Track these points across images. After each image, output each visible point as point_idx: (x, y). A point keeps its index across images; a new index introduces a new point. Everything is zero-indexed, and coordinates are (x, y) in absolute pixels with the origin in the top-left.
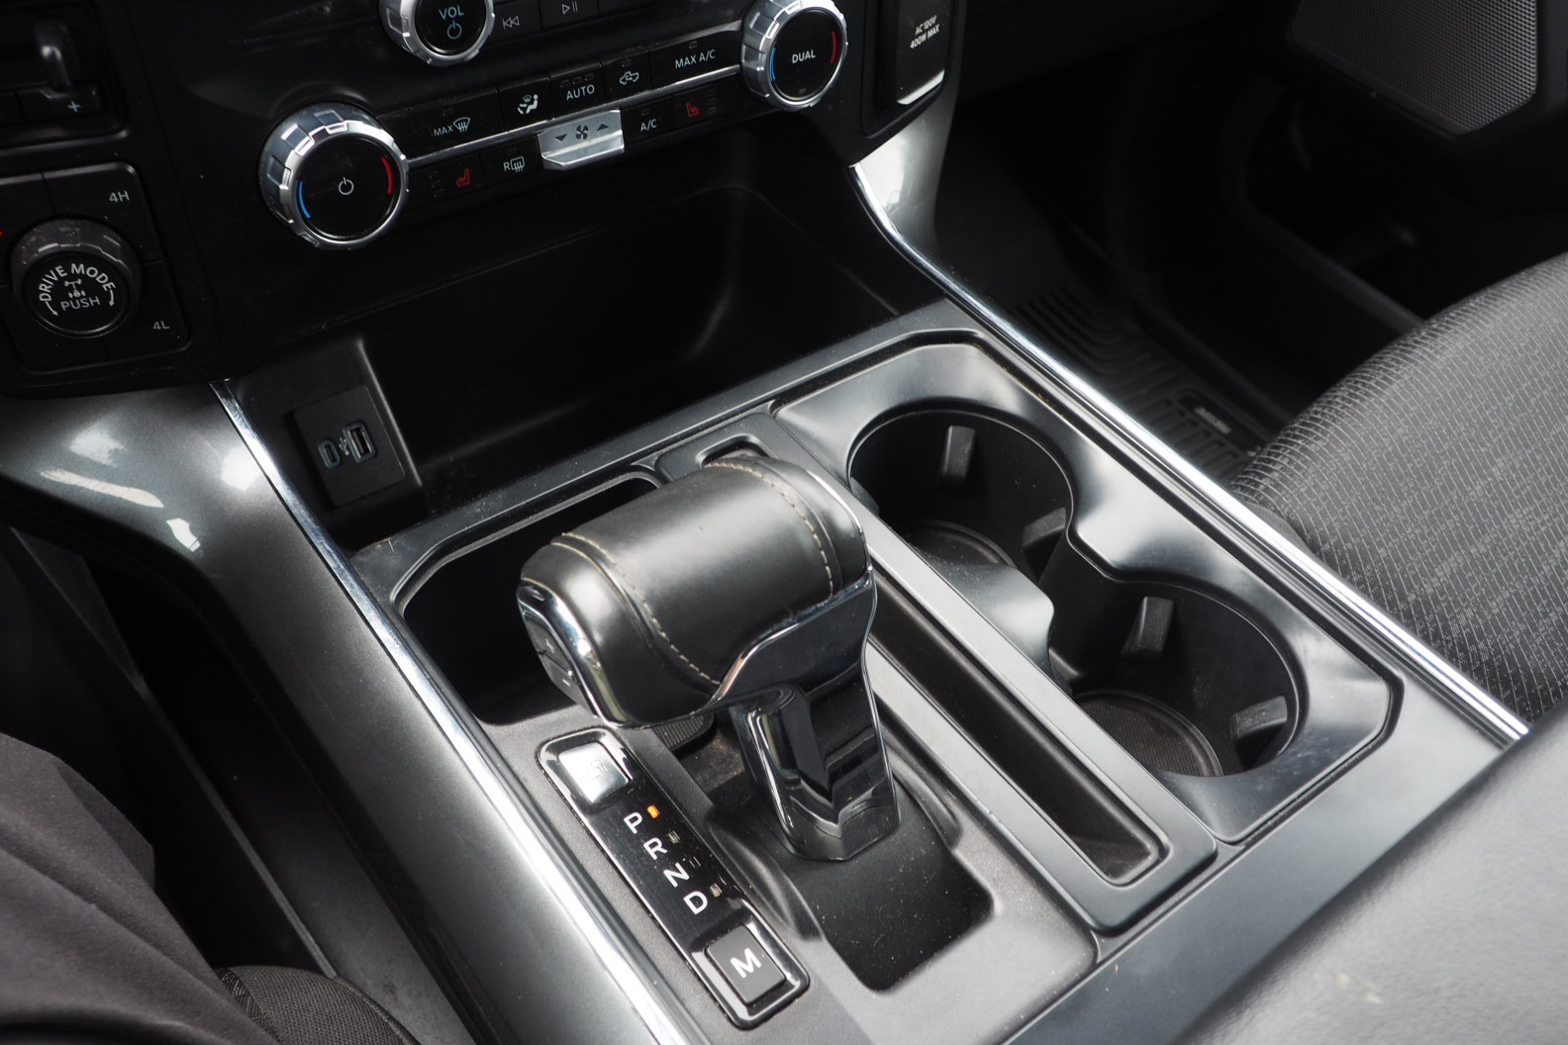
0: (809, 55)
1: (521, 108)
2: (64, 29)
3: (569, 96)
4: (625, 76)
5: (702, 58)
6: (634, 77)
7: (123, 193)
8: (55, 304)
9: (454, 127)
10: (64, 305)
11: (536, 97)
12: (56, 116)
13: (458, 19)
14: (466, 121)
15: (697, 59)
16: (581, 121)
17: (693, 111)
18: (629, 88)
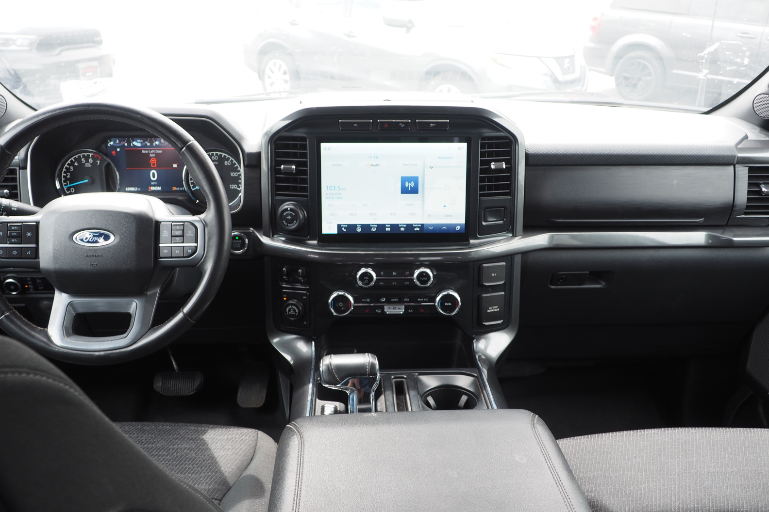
0: (450, 304)
1: (381, 300)
2: (304, 269)
3: (392, 300)
4: (406, 299)
5: (425, 300)
6: (408, 300)
7: (305, 297)
8: (288, 312)
9: (366, 300)
10: (290, 313)
11: (384, 299)
12: (299, 282)
13: (367, 279)
14: (369, 299)
16: (395, 306)
17: (422, 311)
18: (406, 302)
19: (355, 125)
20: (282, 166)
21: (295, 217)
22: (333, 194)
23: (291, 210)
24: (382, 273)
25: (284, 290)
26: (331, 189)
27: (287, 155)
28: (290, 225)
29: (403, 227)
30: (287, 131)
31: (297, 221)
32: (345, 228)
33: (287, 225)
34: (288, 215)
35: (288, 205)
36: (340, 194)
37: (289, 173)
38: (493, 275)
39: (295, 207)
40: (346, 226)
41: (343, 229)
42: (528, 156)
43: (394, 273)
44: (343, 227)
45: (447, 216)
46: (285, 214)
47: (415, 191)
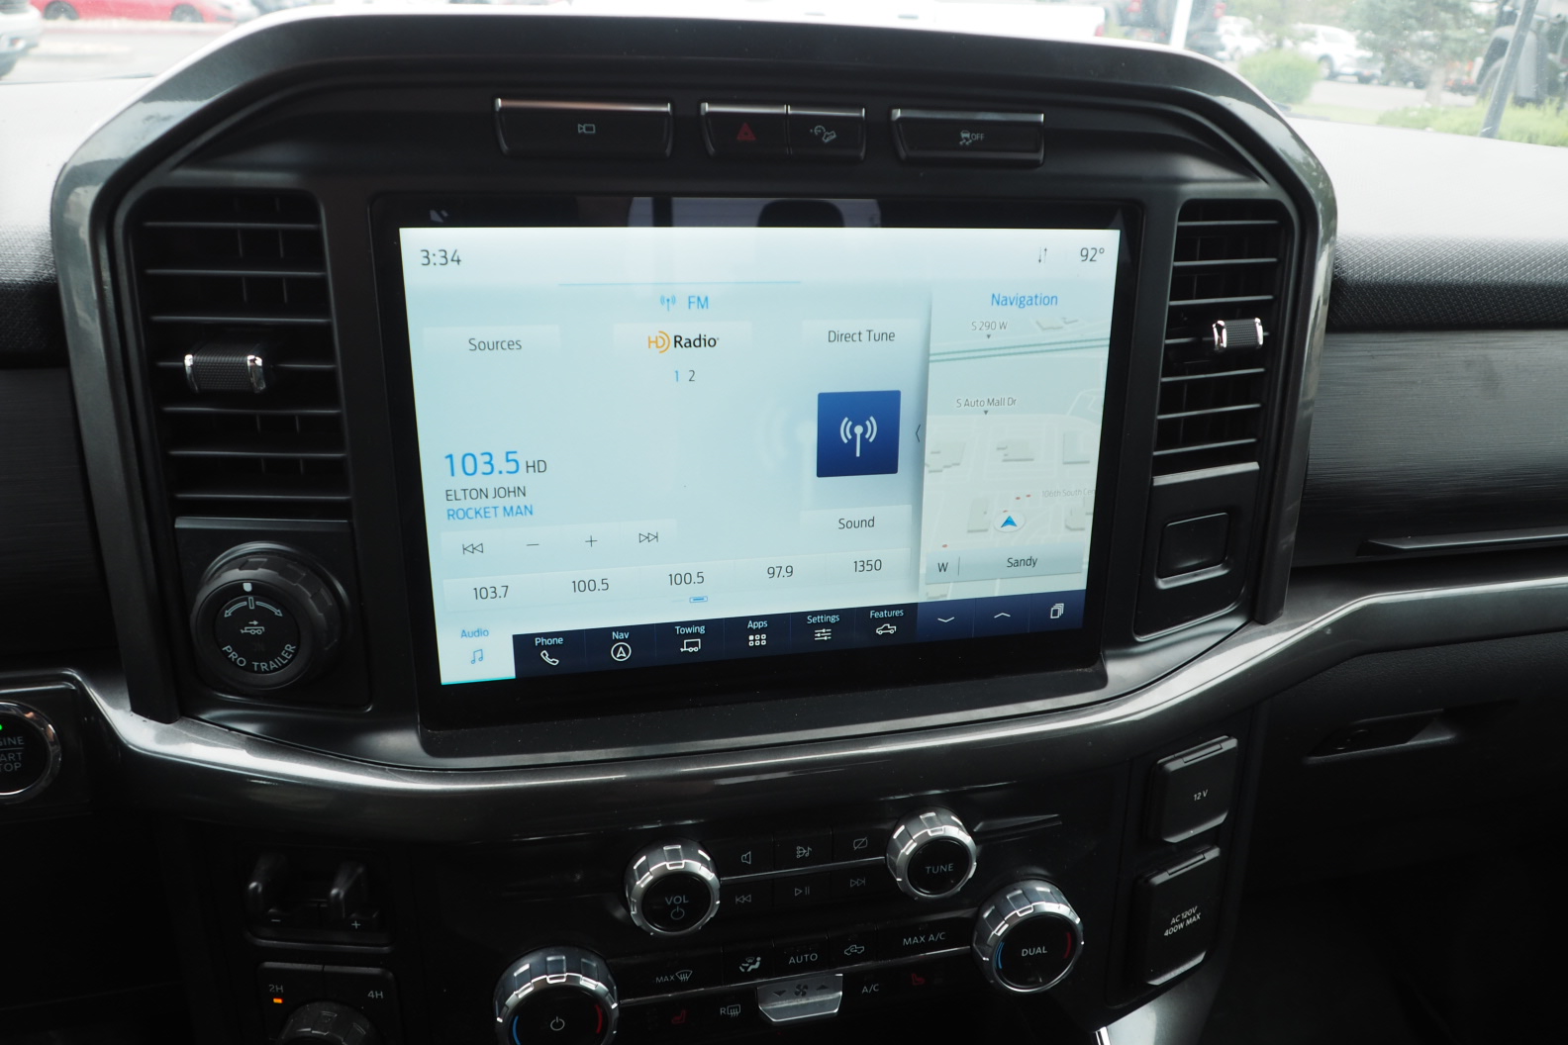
0: (1041, 950)
1: (743, 967)
3: (792, 960)
4: (851, 948)
5: (932, 938)
6: (859, 950)
7: (379, 993)
9: (675, 977)
11: (759, 959)
13: (682, 905)
14: (688, 973)
15: (926, 939)
16: (801, 982)
17: (917, 981)
18: (855, 958)
19: (582, 129)
20: (189, 360)
21: (288, 626)
22: (482, 493)
23: (260, 589)
24: (746, 857)
25: (269, 964)
26: (470, 468)
27: (223, 295)
28: (264, 666)
29: (827, 625)
30: (198, 159)
31: (297, 643)
32: (553, 651)
33: (249, 668)
34: (244, 616)
35: (243, 563)
36: (520, 491)
37: (234, 392)
38: (1197, 797)
39: (282, 572)
40: (560, 641)
41: (545, 656)
42: (1339, 286)
43: (802, 852)
44: (541, 647)
45: (1017, 563)
46: (228, 613)
47: (880, 458)
